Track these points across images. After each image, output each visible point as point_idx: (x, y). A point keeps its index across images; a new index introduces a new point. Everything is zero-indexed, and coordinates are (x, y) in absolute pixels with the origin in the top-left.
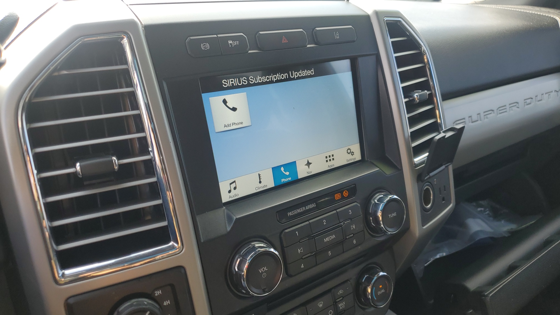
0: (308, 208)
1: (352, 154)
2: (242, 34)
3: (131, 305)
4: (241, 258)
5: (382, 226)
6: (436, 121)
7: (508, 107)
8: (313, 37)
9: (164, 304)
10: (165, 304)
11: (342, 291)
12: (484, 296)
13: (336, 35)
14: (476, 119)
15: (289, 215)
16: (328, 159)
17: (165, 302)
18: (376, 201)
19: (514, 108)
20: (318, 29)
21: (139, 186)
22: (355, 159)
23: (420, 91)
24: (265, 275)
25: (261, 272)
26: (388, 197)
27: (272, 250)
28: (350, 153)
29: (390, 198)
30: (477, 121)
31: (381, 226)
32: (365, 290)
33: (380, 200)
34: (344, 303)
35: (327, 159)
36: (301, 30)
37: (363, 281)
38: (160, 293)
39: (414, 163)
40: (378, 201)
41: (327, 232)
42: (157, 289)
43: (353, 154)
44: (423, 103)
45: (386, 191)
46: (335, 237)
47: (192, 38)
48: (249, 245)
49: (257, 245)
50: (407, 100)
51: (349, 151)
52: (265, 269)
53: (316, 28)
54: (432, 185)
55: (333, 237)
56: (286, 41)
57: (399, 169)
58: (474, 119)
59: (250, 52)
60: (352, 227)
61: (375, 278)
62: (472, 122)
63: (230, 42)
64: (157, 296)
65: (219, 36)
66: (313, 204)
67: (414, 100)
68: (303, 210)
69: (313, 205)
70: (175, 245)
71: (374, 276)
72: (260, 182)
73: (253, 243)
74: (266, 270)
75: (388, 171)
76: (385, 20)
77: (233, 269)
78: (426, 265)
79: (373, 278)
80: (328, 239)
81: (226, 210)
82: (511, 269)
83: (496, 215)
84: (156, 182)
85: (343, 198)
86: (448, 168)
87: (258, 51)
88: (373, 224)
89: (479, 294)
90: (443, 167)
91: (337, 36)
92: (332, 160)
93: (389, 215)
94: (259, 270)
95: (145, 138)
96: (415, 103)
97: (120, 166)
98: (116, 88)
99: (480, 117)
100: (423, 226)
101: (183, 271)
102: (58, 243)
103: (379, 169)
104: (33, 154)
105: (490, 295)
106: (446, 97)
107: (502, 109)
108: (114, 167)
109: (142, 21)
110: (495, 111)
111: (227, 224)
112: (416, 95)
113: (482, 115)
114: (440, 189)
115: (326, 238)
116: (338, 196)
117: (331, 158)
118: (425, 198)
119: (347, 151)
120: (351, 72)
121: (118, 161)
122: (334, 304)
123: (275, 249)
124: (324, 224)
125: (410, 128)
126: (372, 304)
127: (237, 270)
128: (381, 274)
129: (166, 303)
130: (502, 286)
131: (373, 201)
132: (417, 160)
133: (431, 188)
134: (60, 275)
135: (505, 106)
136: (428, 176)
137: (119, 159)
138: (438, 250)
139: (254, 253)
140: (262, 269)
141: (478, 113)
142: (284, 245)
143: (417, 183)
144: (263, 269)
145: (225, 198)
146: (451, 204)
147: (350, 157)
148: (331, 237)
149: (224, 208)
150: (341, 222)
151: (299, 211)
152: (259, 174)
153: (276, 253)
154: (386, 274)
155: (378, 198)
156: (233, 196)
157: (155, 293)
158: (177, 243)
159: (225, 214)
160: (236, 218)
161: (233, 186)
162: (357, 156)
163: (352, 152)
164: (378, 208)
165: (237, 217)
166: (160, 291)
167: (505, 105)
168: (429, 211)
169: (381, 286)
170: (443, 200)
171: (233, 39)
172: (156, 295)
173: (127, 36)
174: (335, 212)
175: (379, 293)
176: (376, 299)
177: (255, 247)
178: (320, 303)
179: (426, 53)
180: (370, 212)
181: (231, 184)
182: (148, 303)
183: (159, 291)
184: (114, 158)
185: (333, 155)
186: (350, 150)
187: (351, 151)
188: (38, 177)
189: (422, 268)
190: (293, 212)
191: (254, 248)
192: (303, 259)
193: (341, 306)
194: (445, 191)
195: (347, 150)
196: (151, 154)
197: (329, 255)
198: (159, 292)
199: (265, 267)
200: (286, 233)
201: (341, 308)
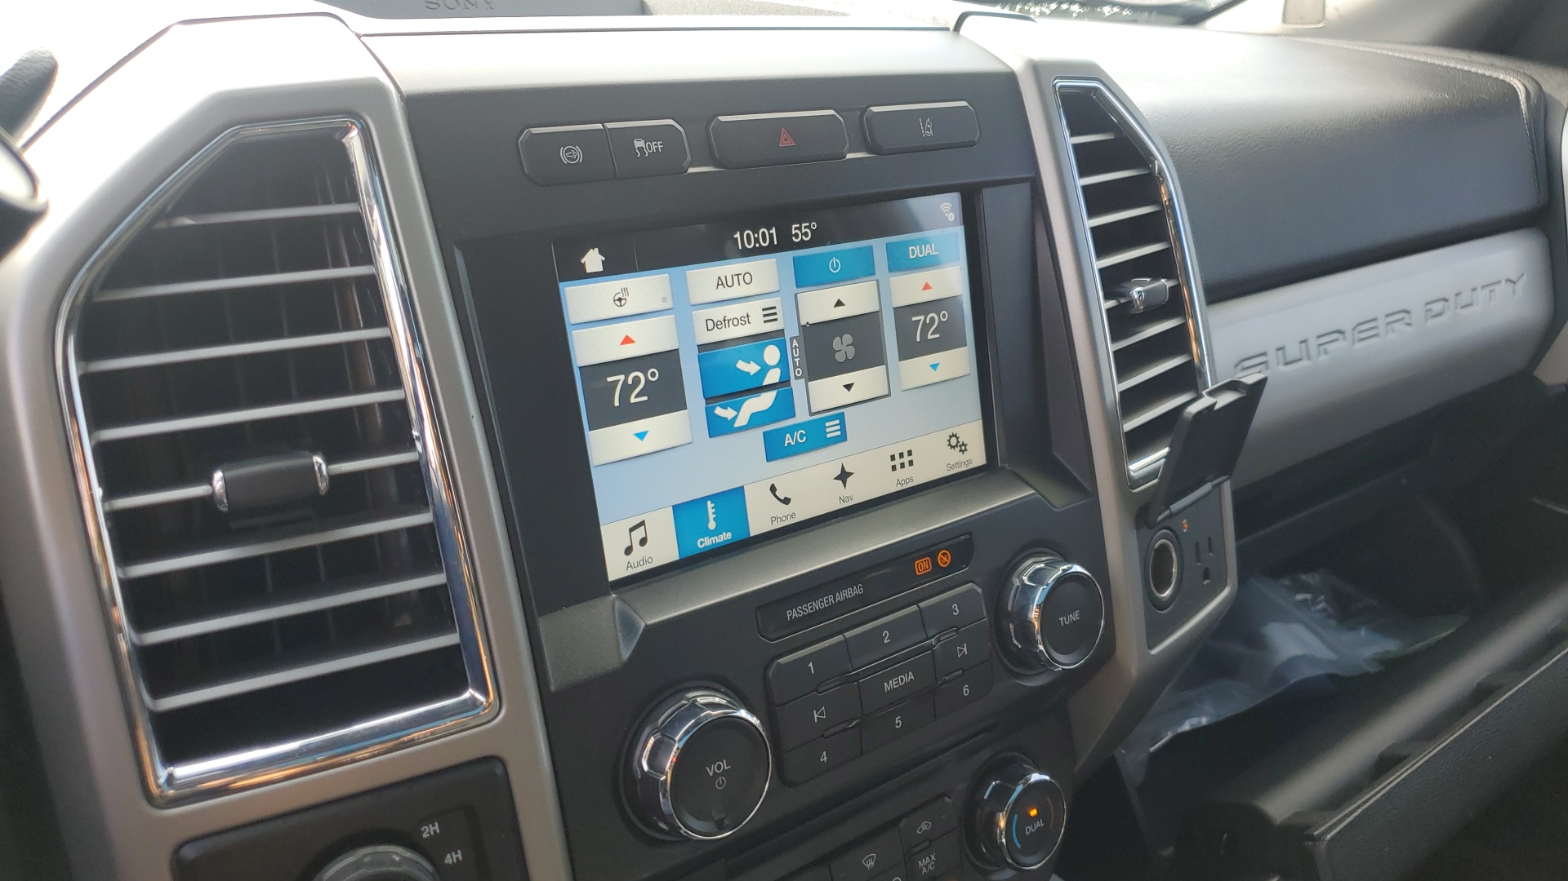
0: (842, 596)
1: (961, 450)
2: (671, 122)
3: (357, 865)
4: (659, 735)
5: (1041, 647)
6: (1190, 363)
7: (1381, 322)
8: (864, 133)
9: (446, 862)
10: (448, 860)
11: (928, 825)
12: (1312, 838)
13: (924, 126)
14: (1298, 356)
15: (791, 617)
16: (898, 462)
17: (449, 856)
18: (1025, 578)
19: (1396, 326)
20: (875, 109)
21: (381, 536)
22: (970, 461)
23: (1148, 280)
24: (723, 780)
25: (711, 774)
26: (1056, 568)
27: (743, 713)
28: (956, 446)
29: (1064, 571)
30: (1300, 360)
31: (1037, 648)
32: (992, 822)
33: (1037, 577)
34: (933, 858)
35: (893, 463)
36: (831, 112)
37: (985, 797)
38: (435, 832)
39: (1129, 475)
40: (1030, 579)
41: (891, 664)
42: (429, 820)
43: (963, 448)
44: (1155, 312)
45: (1051, 552)
46: (912, 677)
47: (535, 130)
48: (680, 701)
49: (701, 700)
50: (1112, 303)
51: (954, 441)
52: (724, 765)
53: (872, 108)
54: (1177, 537)
55: (909, 678)
56: (790, 143)
57: (1086, 489)
58: (1290, 357)
59: (691, 170)
60: (961, 651)
61: (1019, 788)
62: (1287, 364)
63: (639, 144)
64: (427, 839)
65: (609, 125)
66: (855, 587)
67: (1131, 303)
68: (827, 603)
69: (857, 591)
70: (480, 697)
71: (1016, 785)
73: (691, 695)
74: (726, 768)
75: (1059, 500)
76: (1058, 85)
77: (635, 764)
78: (1152, 749)
79: (1014, 790)
80: (894, 683)
81: (617, 603)
82: (1385, 764)
83: (1346, 613)
84: (430, 525)
85: (937, 571)
86: (1220, 491)
87: (716, 167)
88: (1015, 642)
89: (1297, 833)
90: (1207, 487)
91: (928, 129)
92: (907, 464)
93: (1061, 619)
94: (708, 768)
95: (402, 404)
96: (1133, 312)
97: (334, 479)
98: (324, 266)
99: (1307, 347)
100: (1151, 647)
101: (499, 770)
102: (157, 692)
103: (1033, 491)
104: (93, 443)
105: (1329, 836)
106: (1217, 294)
107: (1366, 327)
108: (317, 484)
109: (399, 84)
110: (1349, 334)
111: (621, 640)
112: (1136, 292)
113: (1313, 343)
114: (1197, 545)
115: (891, 682)
116: (922, 566)
117: (906, 459)
118: (1156, 570)
119: (949, 441)
120: (963, 227)
121: (327, 466)
122: (907, 859)
123: (751, 711)
124: (885, 642)
125: (1119, 381)
126: (1010, 861)
127: (646, 768)
128: (1035, 777)
129: (452, 858)
130: (1360, 811)
131: (1017, 580)
132: (1138, 467)
133: (1174, 546)
134: (162, 780)
135: (1375, 320)
136: (1167, 513)
137: (329, 462)
138: (1186, 708)
139: (693, 723)
140: (714, 767)
141: (1303, 339)
142: (776, 700)
143: (1135, 531)
144: (719, 767)
145: (617, 567)
146: (1224, 588)
147: (955, 456)
148: (902, 679)
149: (614, 596)
150: (930, 635)
151: (817, 605)
153: (754, 720)
154: (1047, 778)
155: (1031, 570)
156: (639, 564)
157: (423, 829)
158: (486, 693)
159: (617, 613)
160: (647, 626)
161: (639, 534)
162: (976, 456)
163: (961, 443)
164: (1030, 600)
165: (649, 622)
166: (436, 824)
167: (1374, 317)
168: (1166, 608)
169: (1034, 812)
170: (1206, 575)
171: (647, 134)
172: (425, 835)
173: (360, 127)
174: (914, 608)
175: (1028, 830)
176: (1019, 846)
177: (697, 704)
178: (869, 858)
179: (1165, 178)
180: (1009, 608)
181: (631, 530)
182: (404, 859)
183: (434, 826)
184: (318, 459)
185: (910, 453)
186: (957, 438)
187: (958, 442)
188: (107, 508)
189: (1143, 756)
190: (802, 610)
191: (694, 708)
192: (825, 738)
193: (926, 864)
194: (1210, 551)
195: (948, 438)
196: (419, 445)
197: (897, 727)
198: (432, 829)
199: (724, 761)
200: (780, 666)
201: (924, 870)
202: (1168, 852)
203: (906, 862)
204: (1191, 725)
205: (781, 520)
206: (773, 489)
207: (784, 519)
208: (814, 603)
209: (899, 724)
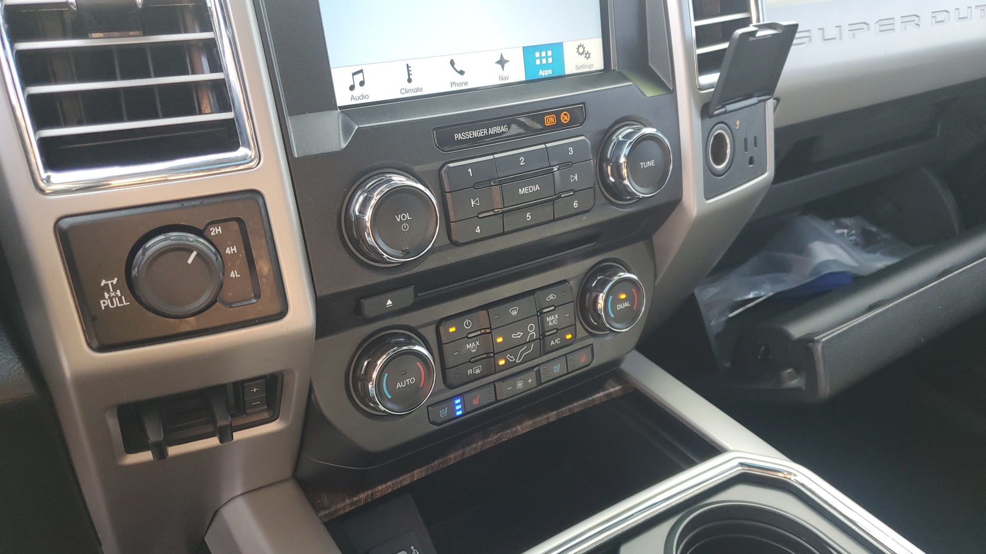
0: (492, 131)
4: (365, 194)
5: (627, 181)
6: (749, 18)
7: (897, 21)
10: (228, 251)
11: (554, 297)
12: (813, 341)
14: (833, 36)
15: (457, 139)
17: (228, 249)
18: (620, 137)
19: (909, 26)
22: (592, 66)
24: (406, 225)
25: (399, 220)
27: (421, 187)
28: (583, 53)
29: (644, 132)
30: (834, 39)
31: (624, 181)
32: (595, 300)
33: (628, 136)
34: (556, 317)
37: (593, 285)
38: (219, 232)
39: (699, 85)
40: (623, 138)
41: (524, 178)
42: (214, 224)
43: (587, 56)
46: (538, 188)
51: (581, 50)
52: (407, 217)
54: (731, 131)
55: (536, 189)
57: (669, 88)
58: (827, 35)
60: (573, 178)
61: (615, 281)
62: (826, 39)
64: (214, 235)
66: (502, 126)
68: (483, 134)
69: (504, 129)
71: (612, 277)
72: (410, 80)
73: (388, 175)
74: (409, 218)
75: (650, 92)
77: (352, 212)
79: (610, 282)
80: (526, 190)
81: (341, 115)
85: (559, 125)
86: (765, 105)
88: (611, 178)
90: (754, 100)
93: (642, 164)
94: (396, 216)
99: (841, 30)
100: (708, 199)
101: (259, 200)
102: (40, 128)
103: (630, 84)
105: (824, 340)
107: (887, 24)
110: (873, 26)
111: (341, 136)
113: (846, 29)
114: (746, 140)
115: (523, 189)
116: (550, 120)
118: (714, 149)
119: (577, 50)
122: (539, 314)
123: (427, 187)
125: (696, 20)
126: (608, 326)
127: (357, 213)
128: (626, 275)
129: (230, 250)
131: (615, 139)
132: (704, 80)
133: (728, 136)
134: (44, 179)
136: (723, 110)
139: (387, 187)
140: (401, 217)
141: (838, 25)
142: (446, 188)
143: (700, 119)
144: (404, 217)
145: (343, 98)
146: (764, 173)
147: (582, 60)
148: (531, 188)
149: (339, 113)
151: (475, 134)
152: (407, 65)
153: (429, 194)
154: (635, 277)
155: (624, 133)
156: (359, 98)
157: (211, 230)
159: (340, 119)
160: (358, 129)
161: (359, 78)
162: (597, 63)
163: (586, 52)
164: (621, 150)
165: (360, 127)
166: (220, 227)
167: (893, 17)
168: (721, 176)
169: (623, 296)
170: (751, 161)
174: (543, 146)
175: (619, 307)
176: (612, 316)
178: (514, 310)
180: (608, 156)
181: (354, 74)
183: (218, 228)
186: (584, 48)
187: (584, 51)
190: (465, 135)
191: (388, 181)
192: (479, 218)
193: (552, 320)
194: (755, 146)
195: (577, 47)
198: (217, 231)
199: (408, 214)
200: (448, 167)
201: (550, 324)
202: (728, 365)
203: (538, 316)
204: (754, 294)
205: (458, 85)
206: (452, 63)
207: (460, 84)
208: (473, 132)
209: (529, 218)
